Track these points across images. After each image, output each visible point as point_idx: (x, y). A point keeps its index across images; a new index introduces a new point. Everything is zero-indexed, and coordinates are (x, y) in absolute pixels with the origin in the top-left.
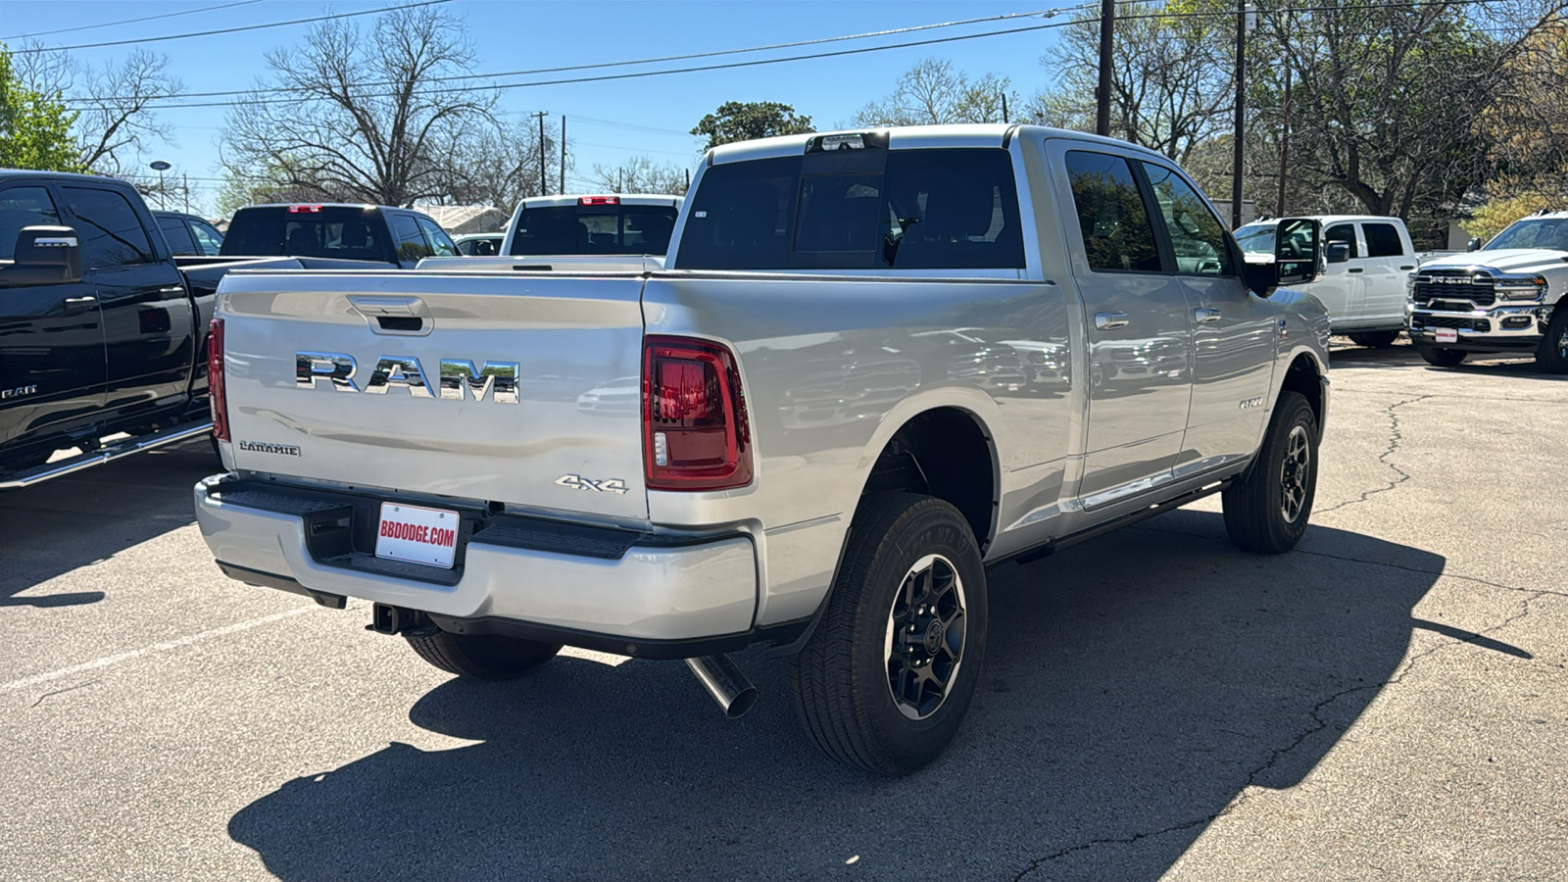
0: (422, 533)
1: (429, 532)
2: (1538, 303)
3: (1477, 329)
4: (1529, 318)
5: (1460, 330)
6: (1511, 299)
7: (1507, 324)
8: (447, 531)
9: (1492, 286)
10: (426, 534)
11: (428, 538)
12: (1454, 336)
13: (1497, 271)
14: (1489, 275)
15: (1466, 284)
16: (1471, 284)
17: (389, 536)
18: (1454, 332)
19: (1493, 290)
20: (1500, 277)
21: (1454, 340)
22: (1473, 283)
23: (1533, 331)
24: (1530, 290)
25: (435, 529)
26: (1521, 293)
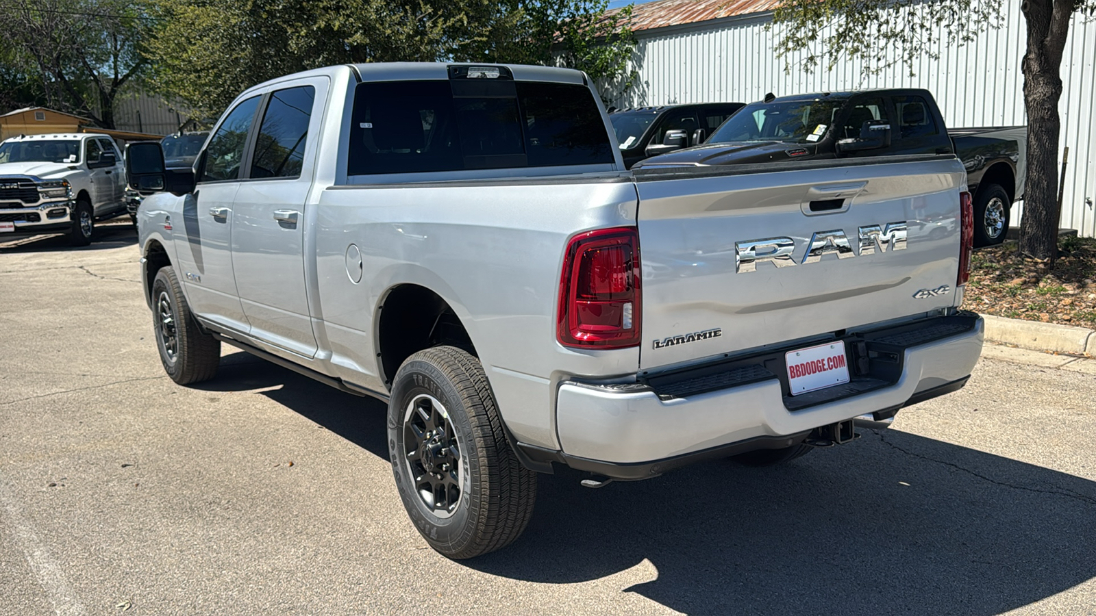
0: (821, 365)
1: (825, 362)
2: (66, 199)
3: (29, 220)
4: (65, 210)
5: (15, 222)
6: (50, 197)
7: (50, 215)
8: (839, 357)
9: (36, 189)
10: (824, 365)
11: (826, 367)
12: (11, 226)
13: (35, 178)
14: (31, 181)
15: (13, 188)
16: (18, 189)
17: (798, 376)
18: (11, 224)
19: (37, 191)
20: (40, 182)
21: (12, 229)
22: (20, 188)
23: (67, 219)
24: (61, 190)
25: (830, 358)
26: (55, 193)
